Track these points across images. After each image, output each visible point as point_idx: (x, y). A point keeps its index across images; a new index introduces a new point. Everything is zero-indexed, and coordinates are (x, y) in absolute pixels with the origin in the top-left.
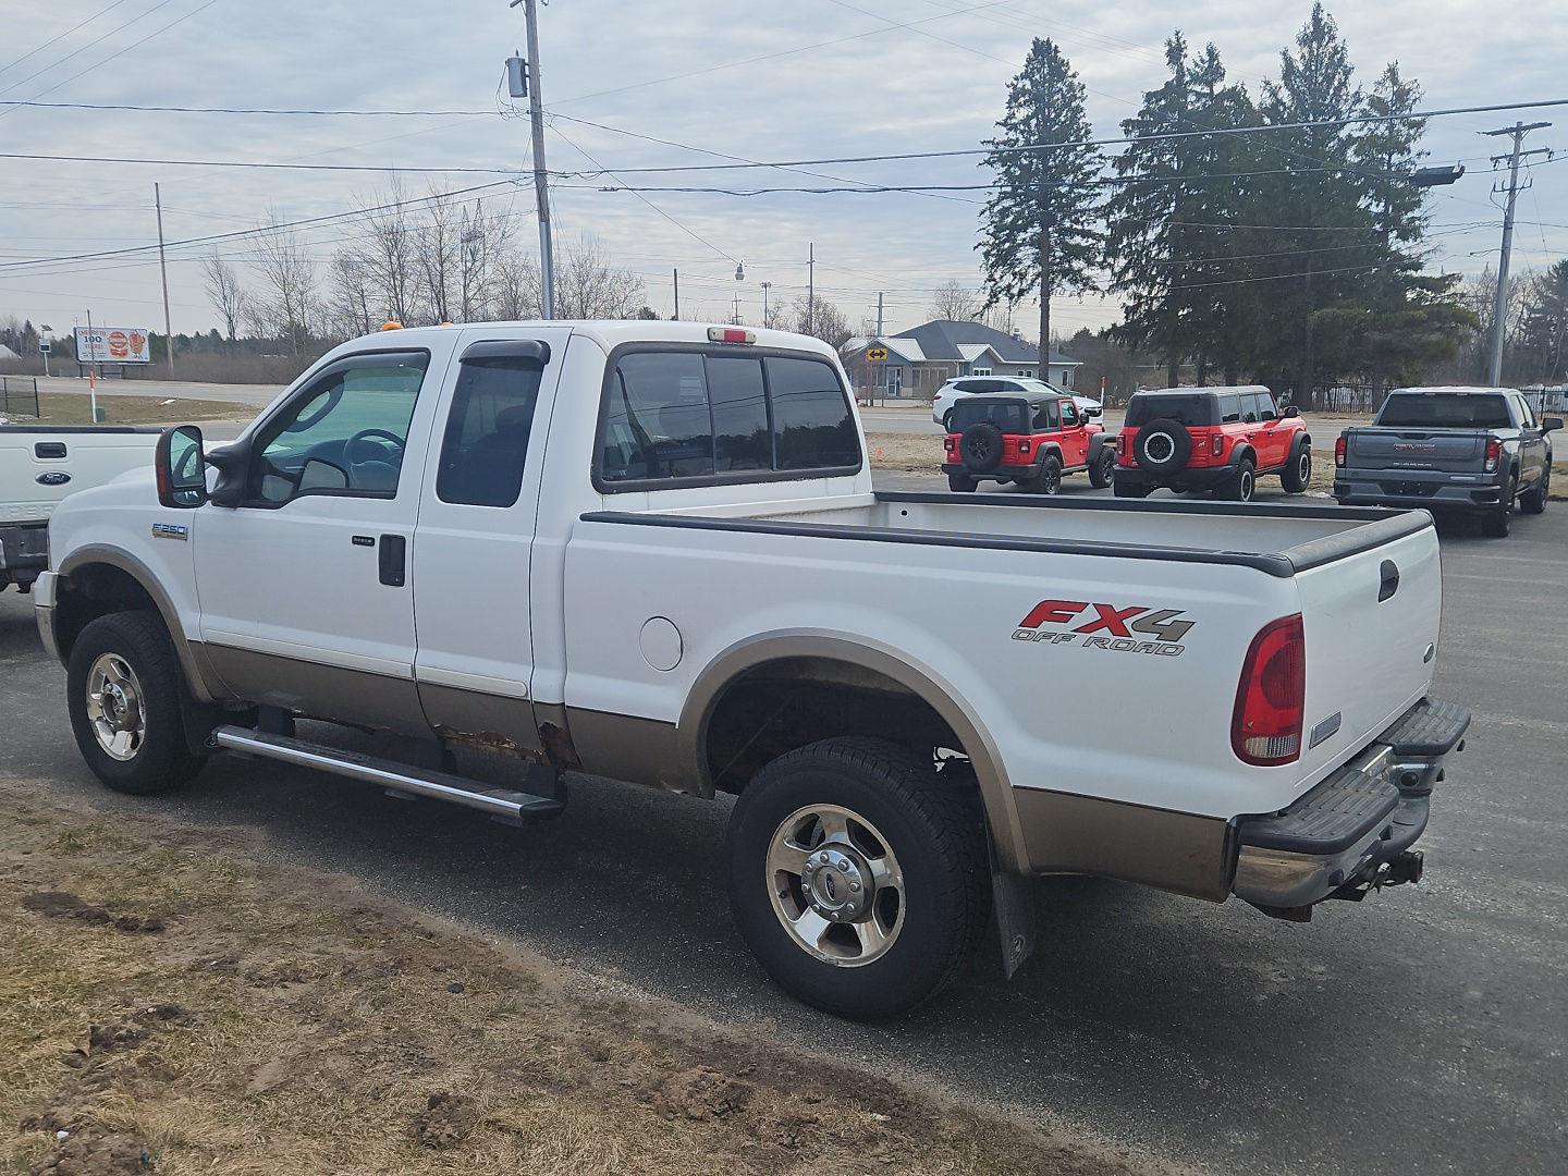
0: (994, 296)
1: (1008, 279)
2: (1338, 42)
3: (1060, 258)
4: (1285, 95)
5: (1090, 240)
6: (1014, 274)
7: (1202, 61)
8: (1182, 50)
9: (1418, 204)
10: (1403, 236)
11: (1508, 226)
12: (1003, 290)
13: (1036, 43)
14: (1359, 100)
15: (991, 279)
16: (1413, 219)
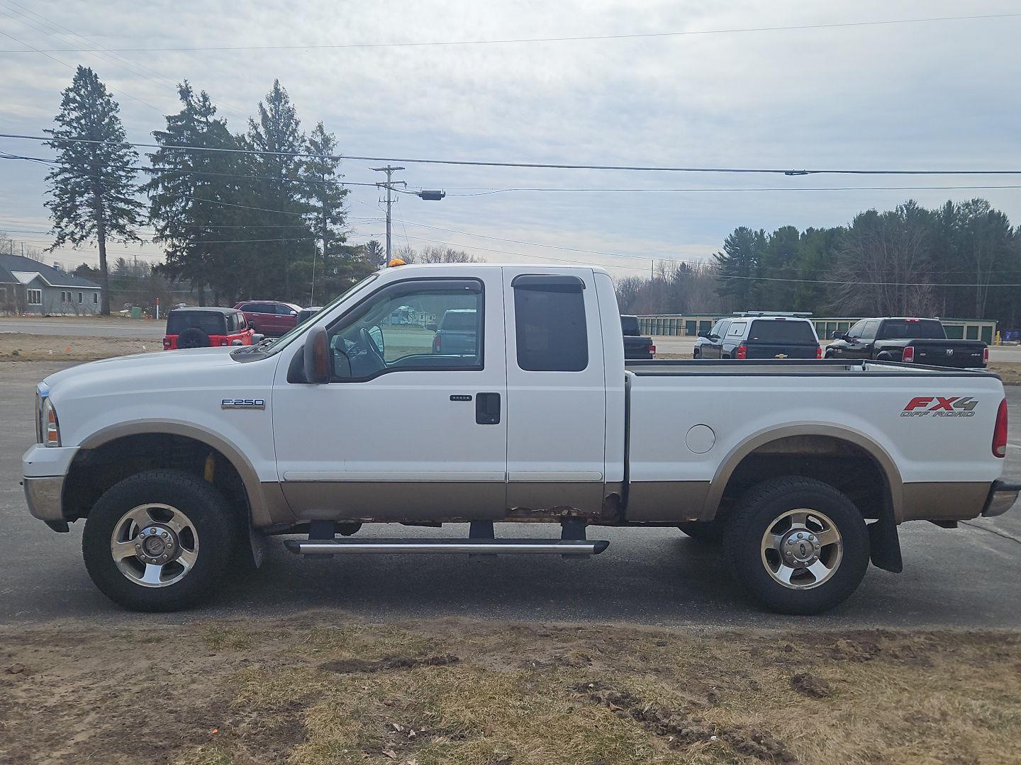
0: (62, 238)
1: (71, 228)
2: (290, 105)
3: (109, 216)
4: (261, 130)
5: (130, 206)
6: (76, 225)
7: (199, 101)
8: (190, 92)
9: (341, 204)
10: (334, 222)
11: (388, 222)
12: (68, 235)
13: (80, 69)
14: (305, 141)
15: (58, 226)
16: (339, 213)
